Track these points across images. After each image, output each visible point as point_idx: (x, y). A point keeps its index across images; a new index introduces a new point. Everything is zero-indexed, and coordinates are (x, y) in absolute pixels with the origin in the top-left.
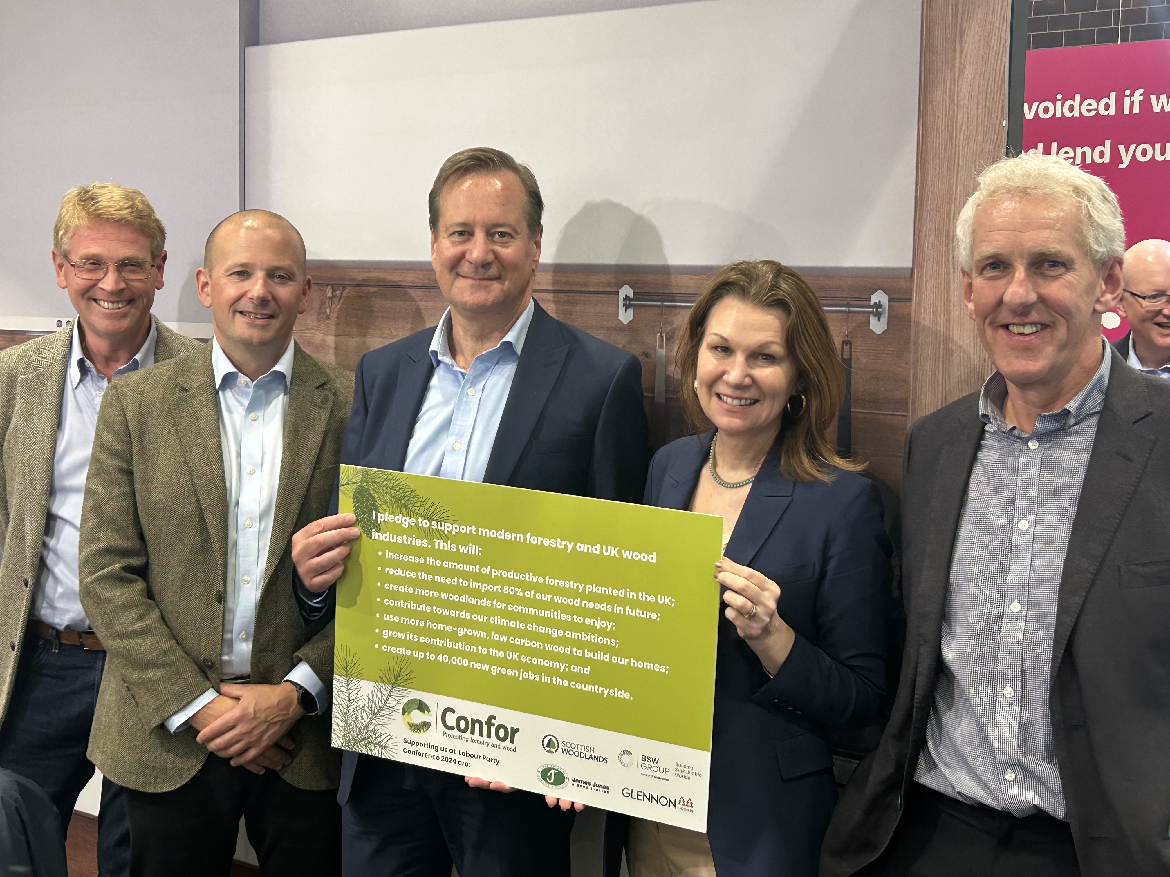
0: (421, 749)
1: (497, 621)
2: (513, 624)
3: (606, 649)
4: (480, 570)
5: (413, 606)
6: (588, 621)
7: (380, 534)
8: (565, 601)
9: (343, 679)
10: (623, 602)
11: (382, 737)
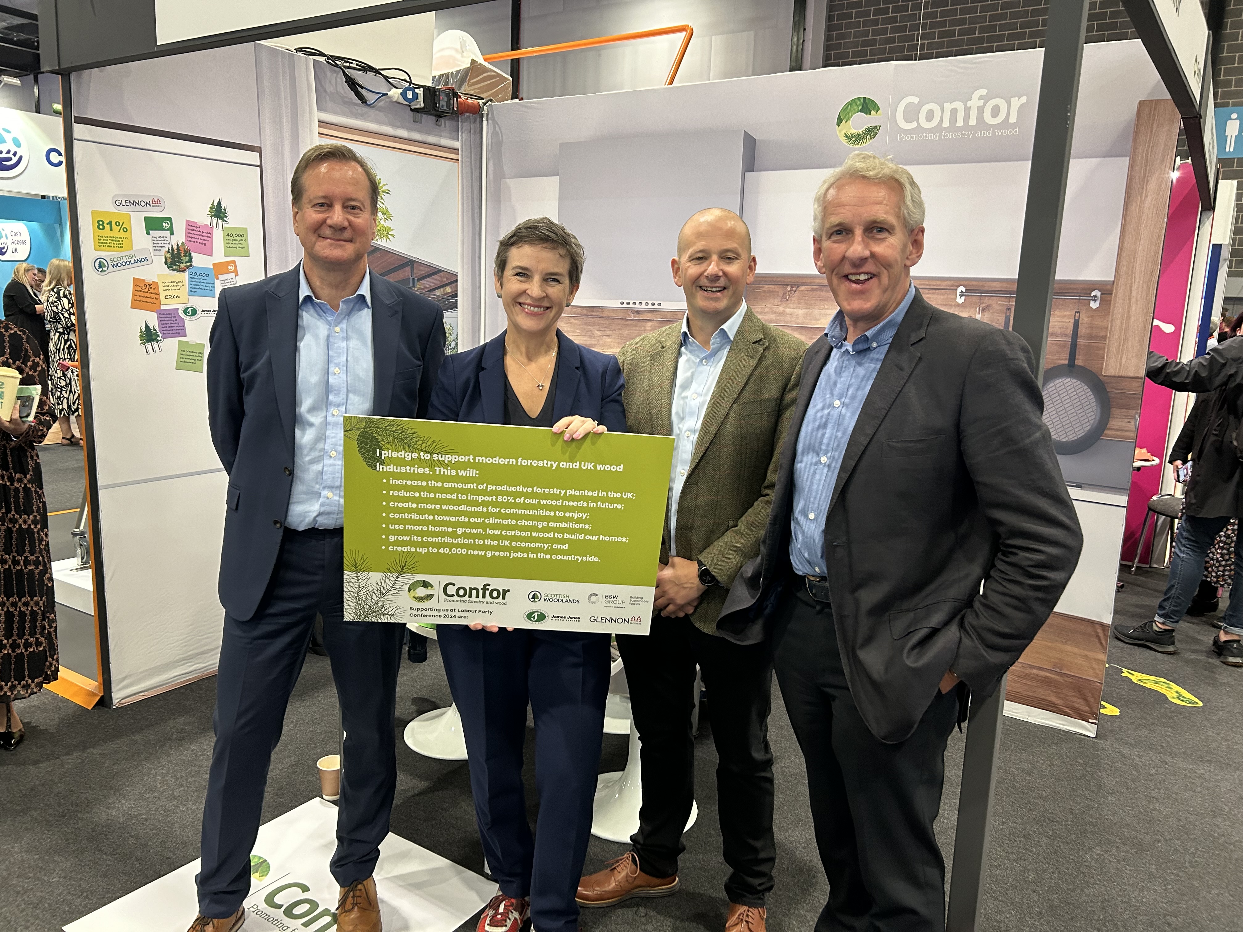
0: (424, 613)
1: (493, 521)
2: (505, 522)
3: (580, 531)
4: (477, 487)
5: (416, 516)
6: (567, 514)
7: (384, 467)
8: (549, 502)
9: (353, 574)
10: (595, 499)
11: (390, 609)
